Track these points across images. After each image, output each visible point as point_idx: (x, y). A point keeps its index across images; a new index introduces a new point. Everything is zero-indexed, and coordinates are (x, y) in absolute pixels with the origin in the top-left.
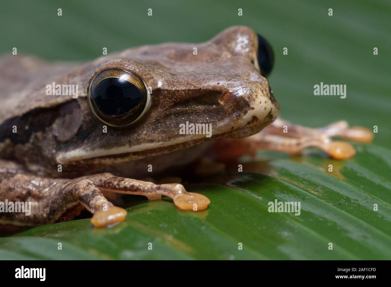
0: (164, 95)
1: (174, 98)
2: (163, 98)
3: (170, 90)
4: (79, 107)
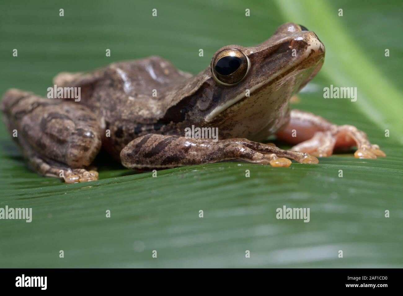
1: (263, 55)
2: (257, 57)
3: (259, 52)
4: (209, 85)
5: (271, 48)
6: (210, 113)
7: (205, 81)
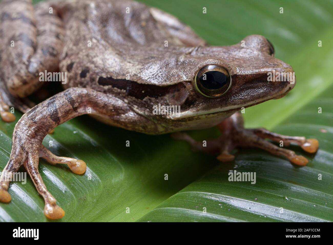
0: (239, 78)
2: (239, 80)
4: (185, 87)
7: (182, 81)
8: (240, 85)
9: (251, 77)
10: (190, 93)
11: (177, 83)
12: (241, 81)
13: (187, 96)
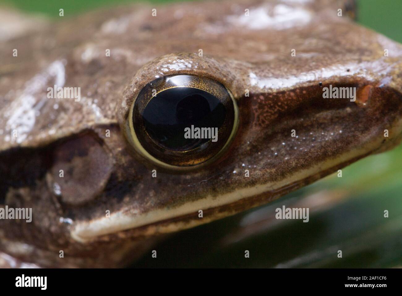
0: (260, 103)
1: (279, 106)
2: (259, 108)
3: (269, 94)
4: (101, 142)
5: (304, 92)
6: (89, 218)
7: (92, 126)
8: (263, 125)
9: (295, 98)
10: (117, 160)
11: (78, 131)
12: (266, 110)
13: (109, 169)
